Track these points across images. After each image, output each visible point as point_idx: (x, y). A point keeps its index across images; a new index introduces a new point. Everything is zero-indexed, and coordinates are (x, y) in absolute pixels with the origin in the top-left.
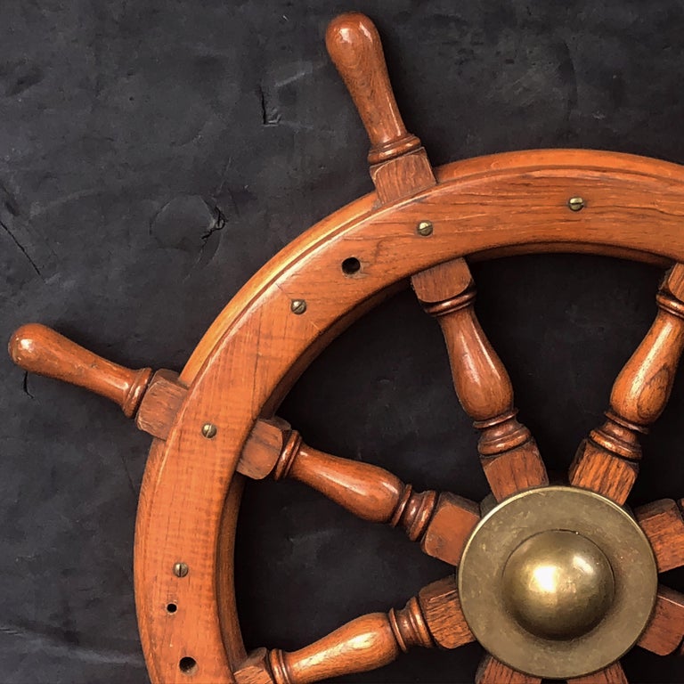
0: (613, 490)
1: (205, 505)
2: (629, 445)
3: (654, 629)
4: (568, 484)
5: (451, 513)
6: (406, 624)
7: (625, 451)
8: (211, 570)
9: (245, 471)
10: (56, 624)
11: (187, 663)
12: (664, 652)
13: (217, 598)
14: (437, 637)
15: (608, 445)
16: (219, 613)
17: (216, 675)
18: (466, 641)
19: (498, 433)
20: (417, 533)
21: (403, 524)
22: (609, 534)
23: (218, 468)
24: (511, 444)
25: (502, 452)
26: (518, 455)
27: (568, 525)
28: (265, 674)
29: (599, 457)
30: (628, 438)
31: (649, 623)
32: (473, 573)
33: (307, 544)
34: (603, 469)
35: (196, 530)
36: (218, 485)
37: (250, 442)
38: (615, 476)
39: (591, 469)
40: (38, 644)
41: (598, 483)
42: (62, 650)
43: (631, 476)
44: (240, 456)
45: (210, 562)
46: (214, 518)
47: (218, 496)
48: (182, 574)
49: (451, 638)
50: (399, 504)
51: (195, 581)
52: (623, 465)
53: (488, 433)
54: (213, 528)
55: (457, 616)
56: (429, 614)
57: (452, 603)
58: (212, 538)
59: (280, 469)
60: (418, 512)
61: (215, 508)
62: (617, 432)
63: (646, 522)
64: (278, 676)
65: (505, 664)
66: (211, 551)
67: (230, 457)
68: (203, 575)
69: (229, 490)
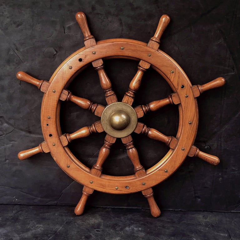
0: (129, 103)
1: (53, 105)
2: (132, 95)
3: (137, 129)
4: (121, 102)
5: (100, 107)
6: (92, 128)
7: (132, 96)
8: (55, 118)
9: (61, 99)
10: (27, 129)
11: (51, 135)
12: (138, 133)
13: (56, 123)
14: (97, 130)
15: (129, 95)
16: (56, 126)
17: (56, 137)
18: (103, 131)
19: (108, 92)
20: (93, 111)
21: (91, 110)
22: (129, 111)
23: (56, 99)
24: (111, 94)
25: (109, 96)
26: (112, 96)
27: (121, 109)
28: (65, 137)
29: (127, 97)
30: (132, 93)
31: (136, 128)
32: (103, 118)
33: (74, 115)
34: (127, 99)
35: (52, 110)
36: (56, 102)
37: (62, 94)
38: (130, 100)
39: (125, 99)
40: (23, 133)
41: (127, 102)
42: (28, 134)
43: (133, 100)
44: (60, 96)
45: (55, 116)
46: (55, 108)
47: (56, 104)
48: (49, 118)
49: (100, 131)
50: (90, 106)
51: (52, 120)
52: (131, 98)
53: (107, 93)
54: (55, 110)
55: (101, 126)
56: (96, 126)
57: (100, 124)
58: (55, 112)
59: (68, 99)
60: (94, 107)
61: (55, 106)
62: (131, 92)
63: (136, 109)
64: (68, 138)
65: (110, 135)
66: (55, 114)
67: (58, 96)
68: (53, 119)
69: (58, 103)
